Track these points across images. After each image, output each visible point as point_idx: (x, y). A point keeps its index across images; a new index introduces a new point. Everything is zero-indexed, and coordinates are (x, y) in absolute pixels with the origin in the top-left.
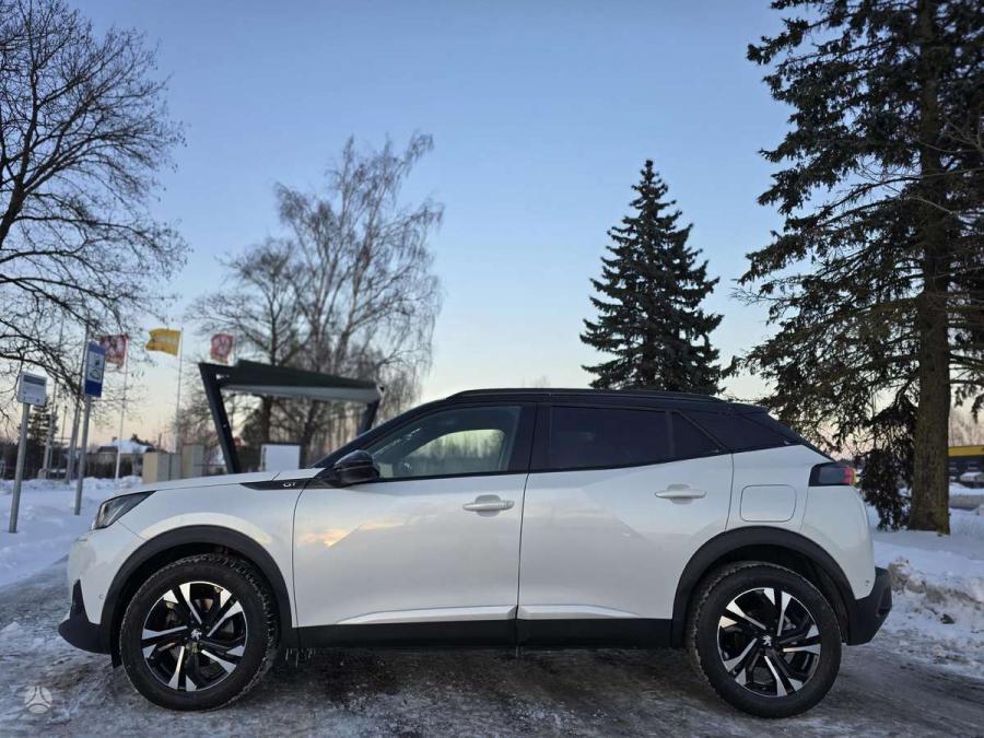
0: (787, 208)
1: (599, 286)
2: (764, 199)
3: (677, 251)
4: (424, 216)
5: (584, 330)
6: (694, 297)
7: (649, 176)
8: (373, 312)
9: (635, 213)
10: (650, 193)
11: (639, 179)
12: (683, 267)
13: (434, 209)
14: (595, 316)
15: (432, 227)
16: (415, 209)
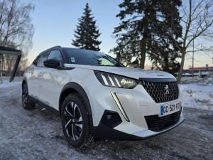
0: (121, 19)
1: (76, 32)
2: (117, 16)
3: (93, 26)
4: (29, 7)
5: (72, 42)
6: (96, 37)
7: (87, 7)
8: (15, 32)
9: (84, 16)
10: (87, 11)
11: (85, 7)
12: (94, 30)
13: (32, 6)
14: (75, 39)
15: (31, 11)
16: (26, 5)
